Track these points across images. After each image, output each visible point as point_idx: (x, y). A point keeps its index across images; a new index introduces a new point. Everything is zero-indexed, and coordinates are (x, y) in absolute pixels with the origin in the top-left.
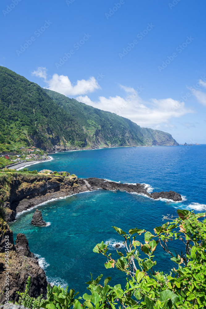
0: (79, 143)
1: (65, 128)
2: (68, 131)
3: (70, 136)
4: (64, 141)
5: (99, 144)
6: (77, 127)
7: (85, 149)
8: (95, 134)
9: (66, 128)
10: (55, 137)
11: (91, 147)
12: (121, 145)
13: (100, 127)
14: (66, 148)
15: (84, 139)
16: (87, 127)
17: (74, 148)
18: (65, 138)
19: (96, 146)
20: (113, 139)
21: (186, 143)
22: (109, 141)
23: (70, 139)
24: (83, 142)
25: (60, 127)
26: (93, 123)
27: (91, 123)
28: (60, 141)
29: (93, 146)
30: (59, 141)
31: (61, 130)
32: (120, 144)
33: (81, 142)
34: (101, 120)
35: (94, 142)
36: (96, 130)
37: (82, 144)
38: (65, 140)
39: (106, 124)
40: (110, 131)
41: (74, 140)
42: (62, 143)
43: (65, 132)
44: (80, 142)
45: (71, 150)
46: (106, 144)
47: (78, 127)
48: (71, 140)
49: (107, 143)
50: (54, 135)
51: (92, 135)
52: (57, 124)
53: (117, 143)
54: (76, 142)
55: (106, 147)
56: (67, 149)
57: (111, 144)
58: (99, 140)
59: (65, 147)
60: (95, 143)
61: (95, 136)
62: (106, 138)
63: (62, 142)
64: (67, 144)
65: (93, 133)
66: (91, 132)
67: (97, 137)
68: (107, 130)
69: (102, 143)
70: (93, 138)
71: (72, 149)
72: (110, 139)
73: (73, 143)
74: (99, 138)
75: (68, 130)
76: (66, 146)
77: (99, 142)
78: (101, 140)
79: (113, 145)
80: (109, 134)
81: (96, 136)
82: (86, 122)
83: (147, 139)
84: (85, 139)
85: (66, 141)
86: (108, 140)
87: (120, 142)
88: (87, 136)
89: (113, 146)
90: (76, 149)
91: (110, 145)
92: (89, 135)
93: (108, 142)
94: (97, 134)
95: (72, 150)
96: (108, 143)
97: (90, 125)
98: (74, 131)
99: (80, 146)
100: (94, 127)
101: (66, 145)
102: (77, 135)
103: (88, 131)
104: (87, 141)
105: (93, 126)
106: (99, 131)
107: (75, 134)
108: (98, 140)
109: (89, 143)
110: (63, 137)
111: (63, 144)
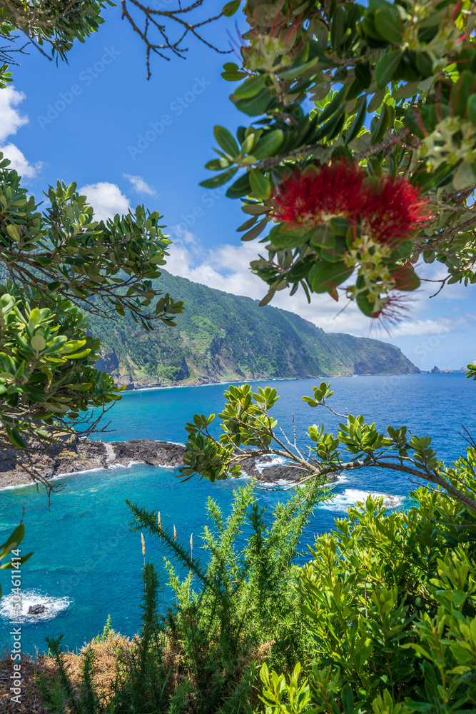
0: (167, 370)
1: (133, 335)
2: (142, 343)
3: (146, 353)
4: (128, 366)
5: (221, 373)
6: (162, 332)
7: (182, 385)
8: (211, 350)
9: (136, 336)
10: (106, 357)
11: (200, 380)
12: (276, 375)
13: (223, 334)
14: (135, 383)
15: (180, 360)
16: (192, 334)
17: (155, 382)
18: (133, 360)
19: (213, 378)
20: (258, 362)
21: (435, 367)
22: (246, 366)
23: (146, 361)
24: (179, 368)
25: (122, 334)
26: (205, 323)
27: (200, 324)
28: (120, 365)
29: (204, 378)
30: (117, 366)
31: (124, 340)
32: (274, 372)
33: (174, 367)
34: (226, 317)
35: (207, 368)
36: (213, 340)
37: (176, 373)
38: (132, 363)
39: (238, 325)
40: (248, 342)
41: (155, 363)
42: (123, 371)
43: (134, 344)
44: (170, 367)
45: (147, 387)
46: (238, 372)
47: (167, 333)
48: (148, 364)
49: (240, 370)
50: (103, 351)
51: (202, 352)
52: (114, 325)
53: (267, 370)
54: (161, 368)
55: (237, 379)
56: (135, 386)
57: (250, 373)
58: (222, 363)
59: (131, 380)
60: (210, 370)
61: (209, 353)
62: (237, 359)
63: (124, 369)
64: (136, 372)
65: (204, 347)
66: (200, 345)
67: (217, 356)
68: (242, 340)
69: (229, 371)
70: (206, 358)
71: (149, 385)
72: (249, 361)
73: (152, 371)
74: (220, 358)
75: (141, 340)
76: (133, 377)
77: (221, 368)
78: (226, 364)
79: (256, 375)
80: (246, 349)
81: (213, 354)
82: (189, 322)
83: (341, 360)
84: (184, 360)
85: (136, 366)
86: (243, 364)
87: (273, 369)
88: (189, 354)
89: (255, 377)
90: (158, 385)
91: (248, 374)
92: (194, 351)
93: (242, 369)
94: (215, 348)
95: (150, 387)
96: (243, 371)
97: (198, 327)
98: (156, 342)
99: (171, 379)
100: (209, 331)
101: (134, 374)
102: (164, 351)
103: (194, 341)
104: (188, 364)
105: (205, 329)
106: (222, 341)
107: (159, 349)
108: (218, 362)
109: (195, 370)
110: (128, 357)
111: (127, 372)
